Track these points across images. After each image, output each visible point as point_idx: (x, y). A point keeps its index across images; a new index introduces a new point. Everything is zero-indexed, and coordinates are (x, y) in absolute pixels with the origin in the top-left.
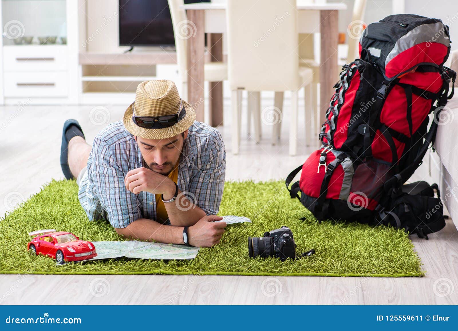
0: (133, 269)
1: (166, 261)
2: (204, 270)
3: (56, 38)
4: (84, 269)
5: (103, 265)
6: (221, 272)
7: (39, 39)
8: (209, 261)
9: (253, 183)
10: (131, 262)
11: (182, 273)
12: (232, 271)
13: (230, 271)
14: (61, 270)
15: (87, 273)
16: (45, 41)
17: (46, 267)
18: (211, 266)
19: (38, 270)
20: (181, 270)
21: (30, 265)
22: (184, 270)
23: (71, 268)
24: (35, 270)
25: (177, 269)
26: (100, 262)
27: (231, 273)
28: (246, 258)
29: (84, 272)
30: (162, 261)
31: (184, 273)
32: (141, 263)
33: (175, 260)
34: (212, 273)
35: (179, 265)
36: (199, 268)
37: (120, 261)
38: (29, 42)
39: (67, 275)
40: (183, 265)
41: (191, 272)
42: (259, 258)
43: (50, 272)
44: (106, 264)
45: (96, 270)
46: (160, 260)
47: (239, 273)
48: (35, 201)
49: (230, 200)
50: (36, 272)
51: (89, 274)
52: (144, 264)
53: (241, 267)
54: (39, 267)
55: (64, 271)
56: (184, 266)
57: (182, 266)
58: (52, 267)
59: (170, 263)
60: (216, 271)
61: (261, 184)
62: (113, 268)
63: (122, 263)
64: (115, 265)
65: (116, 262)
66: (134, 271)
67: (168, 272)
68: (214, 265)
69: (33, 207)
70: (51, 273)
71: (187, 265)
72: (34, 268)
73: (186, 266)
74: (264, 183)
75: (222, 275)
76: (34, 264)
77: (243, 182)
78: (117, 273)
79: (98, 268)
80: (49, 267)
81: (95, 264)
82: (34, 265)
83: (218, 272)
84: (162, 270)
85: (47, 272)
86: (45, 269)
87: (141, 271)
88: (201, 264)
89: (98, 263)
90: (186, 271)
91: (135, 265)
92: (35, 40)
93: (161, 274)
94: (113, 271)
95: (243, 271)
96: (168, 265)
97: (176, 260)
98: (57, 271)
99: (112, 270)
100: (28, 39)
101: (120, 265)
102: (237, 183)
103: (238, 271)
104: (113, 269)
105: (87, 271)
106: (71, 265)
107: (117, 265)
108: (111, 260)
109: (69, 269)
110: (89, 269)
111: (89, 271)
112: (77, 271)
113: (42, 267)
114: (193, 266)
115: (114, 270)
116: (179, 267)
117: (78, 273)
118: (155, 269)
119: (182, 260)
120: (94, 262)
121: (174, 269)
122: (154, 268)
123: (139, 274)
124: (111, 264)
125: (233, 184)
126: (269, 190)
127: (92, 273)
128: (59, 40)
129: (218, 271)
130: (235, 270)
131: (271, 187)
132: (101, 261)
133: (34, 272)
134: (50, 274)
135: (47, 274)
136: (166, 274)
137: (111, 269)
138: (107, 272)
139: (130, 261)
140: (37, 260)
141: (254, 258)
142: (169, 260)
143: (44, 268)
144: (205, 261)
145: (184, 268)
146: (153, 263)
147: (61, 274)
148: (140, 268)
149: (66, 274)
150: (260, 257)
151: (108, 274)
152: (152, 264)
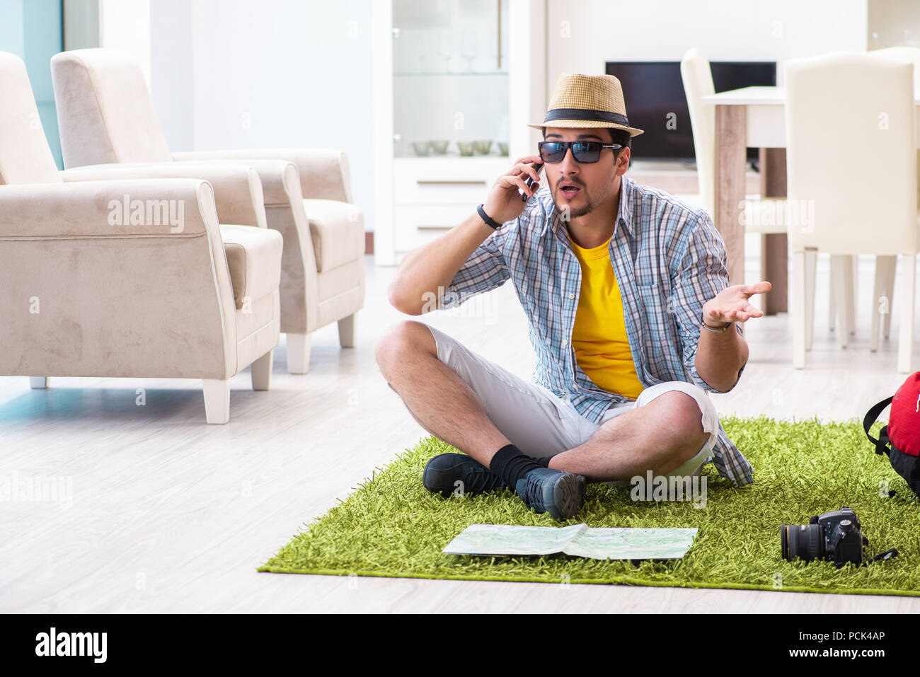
0: (579, 575)
1: (636, 563)
2: (699, 579)
3: (490, 143)
4: (496, 572)
5: (529, 566)
6: (730, 584)
7: (459, 145)
8: (710, 565)
9: (819, 426)
10: (577, 562)
11: (662, 583)
12: (750, 583)
13: (745, 582)
14: (457, 572)
15: (501, 578)
16: (470, 149)
17: (432, 567)
18: (714, 572)
19: (419, 572)
20: (660, 577)
21: (407, 561)
22: (666, 578)
23: (475, 569)
24: (415, 571)
25: (655, 577)
26: (524, 560)
27: (746, 585)
28: (776, 560)
29: (496, 577)
30: (629, 562)
31: (666, 583)
32: (594, 565)
33: (651, 561)
34: (714, 585)
35: (658, 570)
36: (691, 576)
37: (557, 560)
38: (442, 151)
39: (467, 582)
40: (665, 570)
41: (677, 583)
42: (798, 562)
43: (438, 574)
44: (534, 564)
45: (516, 574)
46: (625, 560)
47: (761, 586)
48: (427, 449)
49: (770, 454)
50: (416, 575)
51: (504, 581)
52: (598, 566)
53: (765, 575)
54: (421, 566)
55: (462, 574)
56: (667, 572)
57: (664, 572)
58: (442, 567)
59: (644, 566)
60: (722, 581)
61: (833, 426)
62: (545, 571)
63: (561, 563)
64: (548, 567)
65: (551, 561)
66: (582, 578)
67: (638, 581)
68: (718, 571)
69: (423, 460)
70: (441, 576)
71: (672, 569)
72: (412, 568)
73: (670, 571)
74: (838, 425)
75: (731, 589)
76: (413, 560)
77: (800, 423)
78: (551, 581)
79: (521, 570)
80: (437, 566)
81: (515, 564)
82: (412, 563)
83: (724, 584)
84: (629, 578)
85: (433, 576)
86: (431, 570)
87: (593, 578)
88: (696, 570)
89: (520, 562)
90: (669, 580)
91: (583, 567)
92: (453, 147)
93: (625, 585)
94: (544, 577)
95: (767, 582)
96: (639, 570)
97: (654, 560)
98: (452, 574)
99: (543, 575)
100: (441, 145)
101: (558, 567)
102: (789, 424)
103: (760, 582)
104: (546, 573)
105: (501, 575)
106: (474, 564)
107: (552, 566)
108: (542, 558)
109: (471, 571)
110: (505, 572)
111: (503, 575)
112: (485, 574)
113: (426, 567)
114: (681, 571)
115: (546, 576)
116: (658, 572)
117: (487, 578)
118: (616, 576)
119: (665, 561)
120: (513, 560)
121: (649, 577)
122: (615, 573)
123: (589, 583)
124: (543, 564)
125: (783, 426)
126: (845, 438)
127: (509, 578)
128: (495, 148)
129: (726, 581)
130: (753, 581)
131: (849, 432)
132: (526, 558)
133: (412, 574)
134: (440, 579)
135: (434, 579)
136: (635, 585)
137: (542, 572)
138: (534, 578)
139: (575, 561)
140: (417, 555)
141: (789, 560)
142: (643, 560)
143: (429, 568)
144: (704, 563)
145: (667, 575)
146: (613, 564)
147: (458, 579)
148: (592, 573)
149: (465, 580)
150: (800, 560)
151: (536, 582)
152: (612, 567)
